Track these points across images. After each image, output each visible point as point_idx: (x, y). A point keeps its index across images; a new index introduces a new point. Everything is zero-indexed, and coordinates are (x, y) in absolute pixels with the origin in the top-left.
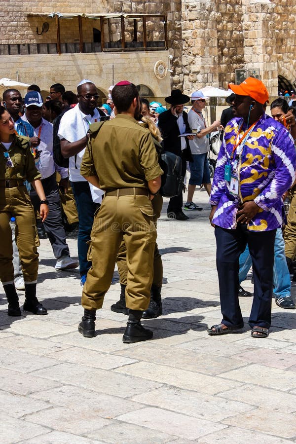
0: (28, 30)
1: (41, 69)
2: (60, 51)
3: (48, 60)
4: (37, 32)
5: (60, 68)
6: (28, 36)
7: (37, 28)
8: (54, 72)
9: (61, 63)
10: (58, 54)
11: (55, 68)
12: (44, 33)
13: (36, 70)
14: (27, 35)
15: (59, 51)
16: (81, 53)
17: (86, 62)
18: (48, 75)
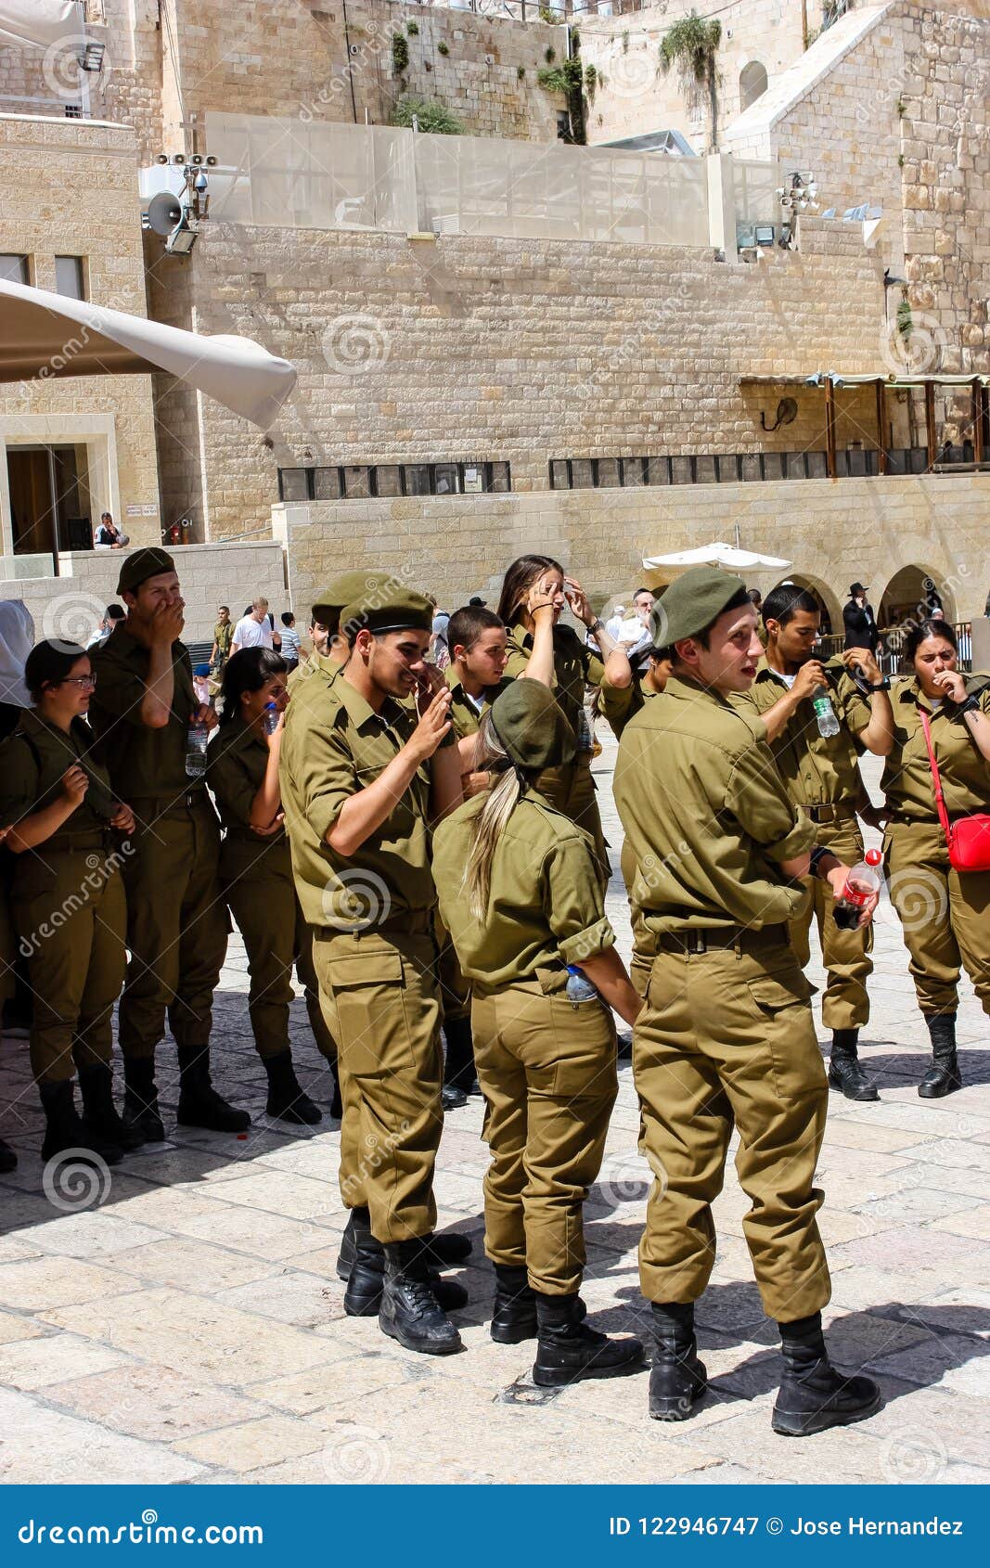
0: (741, 418)
1: (793, 517)
2: (835, 470)
3: (806, 494)
4: (763, 423)
5: (835, 515)
6: (742, 435)
7: (763, 414)
8: (821, 527)
9: (835, 503)
10: (830, 480)
11: (825, 516)
12: (784, 427)
13: (779, 521)
14: (740, 432)
15: (832, 472)
16: (881, 476)
17: (896, 499)
18: (809, 533)
